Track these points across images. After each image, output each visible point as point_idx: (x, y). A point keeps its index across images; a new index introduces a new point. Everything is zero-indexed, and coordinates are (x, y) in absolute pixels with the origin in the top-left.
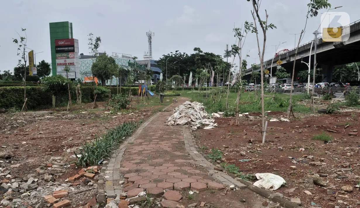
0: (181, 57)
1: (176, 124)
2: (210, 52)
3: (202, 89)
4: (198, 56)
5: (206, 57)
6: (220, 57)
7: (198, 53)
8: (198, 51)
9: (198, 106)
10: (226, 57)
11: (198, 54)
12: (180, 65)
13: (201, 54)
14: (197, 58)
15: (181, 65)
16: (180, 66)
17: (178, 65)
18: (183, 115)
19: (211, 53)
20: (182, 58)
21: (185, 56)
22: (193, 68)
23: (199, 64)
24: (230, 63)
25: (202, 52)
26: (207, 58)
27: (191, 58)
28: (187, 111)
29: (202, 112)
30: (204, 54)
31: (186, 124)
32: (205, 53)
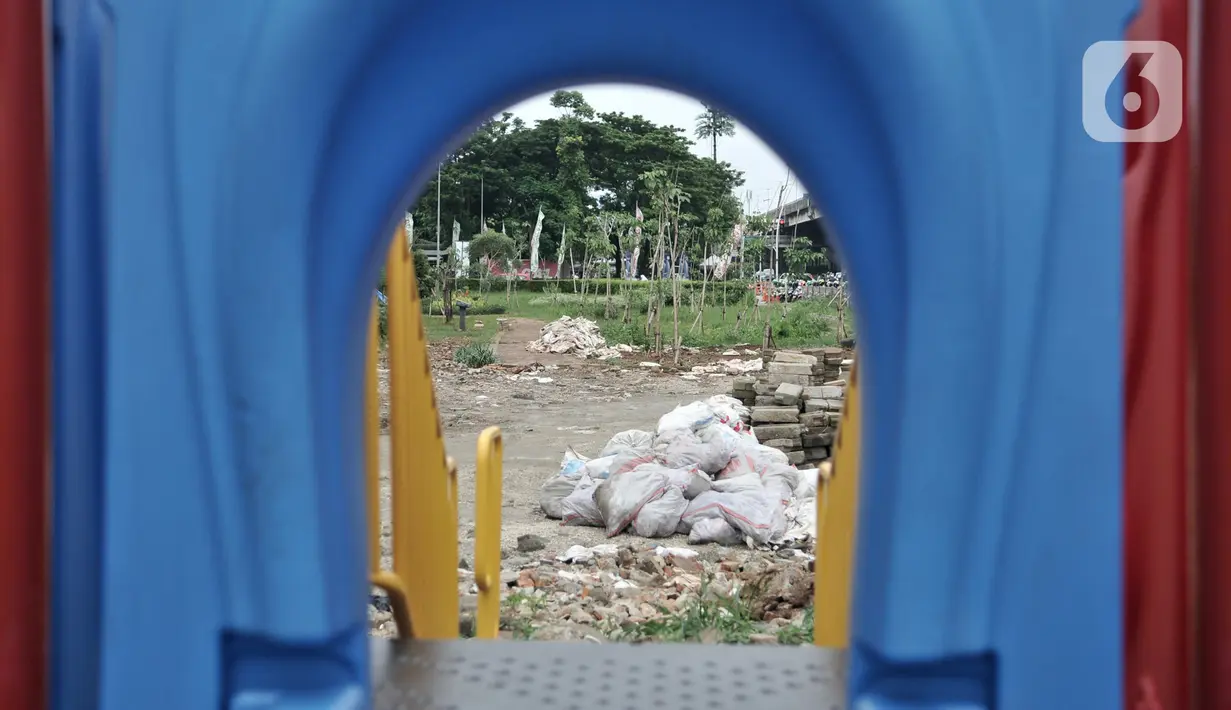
0: (491, 132)
1: (548, 350)
2: (629, 115)
3: (592, 290)
4: (571, 133)
5: (611, 136)
6: (679, 134)
7: (573, 115)
8: (575, 105)
9: (587, 325)
10: (709, 133)
11: (572, 121)
12: (487, 169)
13: (586, 120)
14: (569, 139)
15: (493, 170)
16: (488, 175)
17: (475, 171)
18: (561, 337)
19: (636, 117)
20: (495, 135)
21: (508, 131)
22: (551, 188)
23: (574, 167)
24: (728, 166)
25: (589, 112)
26: (615, 144)
27: (542, 137)
28: (566, 331)
29: (594, 336)
30: (600, 120)
31: (568, 351)
32: (605, 117)
